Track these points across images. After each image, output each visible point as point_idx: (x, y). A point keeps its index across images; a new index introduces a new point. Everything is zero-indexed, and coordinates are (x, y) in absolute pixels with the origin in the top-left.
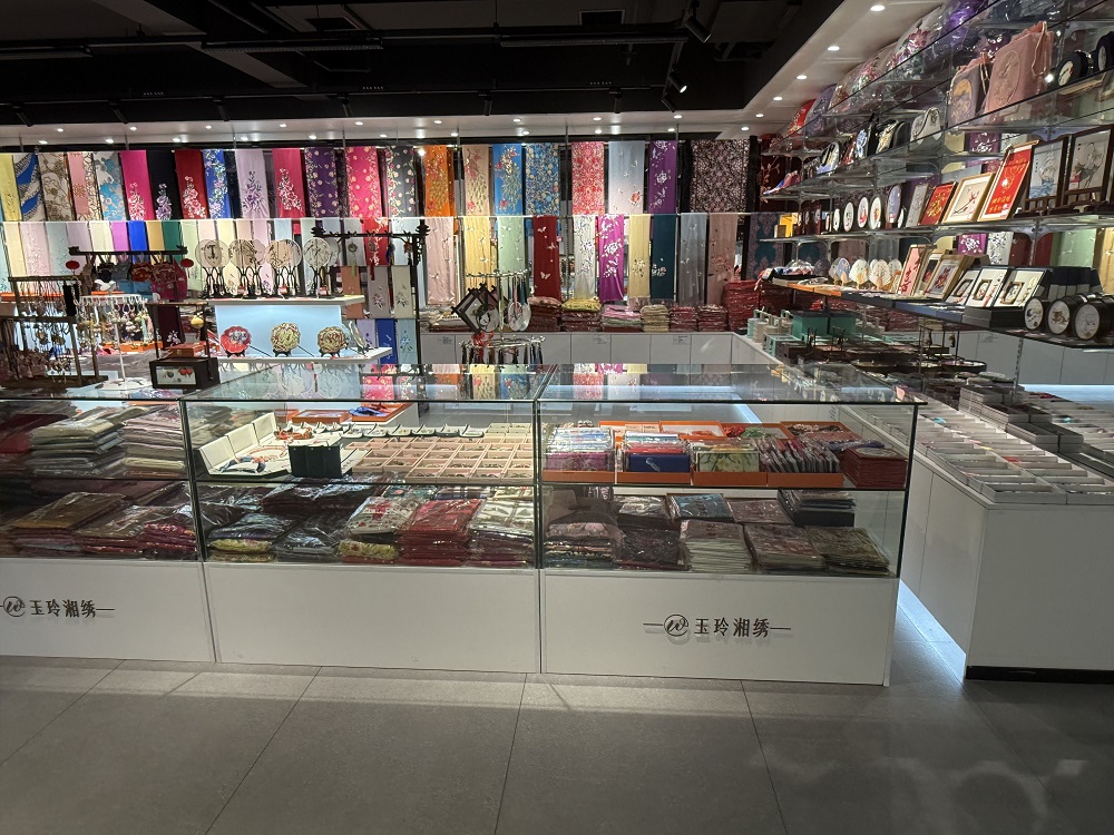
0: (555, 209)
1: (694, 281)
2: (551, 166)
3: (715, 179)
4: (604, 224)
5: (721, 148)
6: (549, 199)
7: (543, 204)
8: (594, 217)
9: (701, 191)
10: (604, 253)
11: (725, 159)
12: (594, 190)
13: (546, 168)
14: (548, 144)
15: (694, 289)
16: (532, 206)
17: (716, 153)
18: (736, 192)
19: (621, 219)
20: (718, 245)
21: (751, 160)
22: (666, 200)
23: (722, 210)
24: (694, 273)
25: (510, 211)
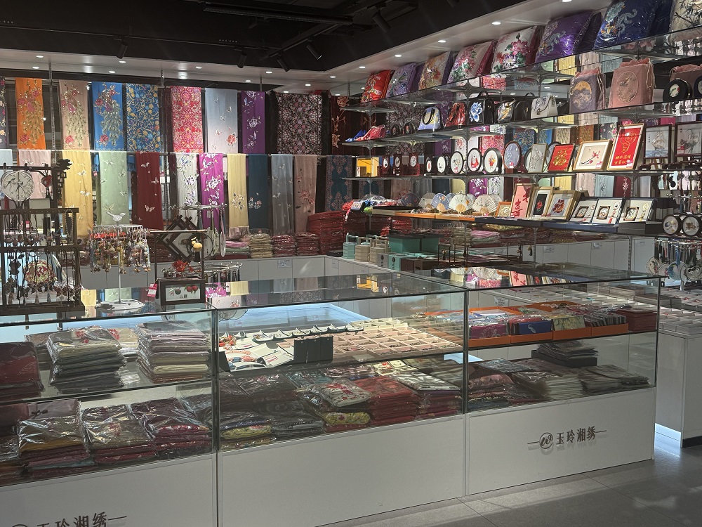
0: (157, 146)
1: (285, 212)
2: (151, 106)
3: (296, 126)
4: (205, 161)
5: (300, 100)
6: (150, 136)
7: (144, 141)
8: (195, 154)
9: (286, 136)
10: (206, 187)
11: (304, 110)
12: (193, 131)
13: (147, 107)
14: (148, 86)
15: (286, 219)
16: (134, 142)
17: (297, 105)
18: (314, 138)
19: (221, 157)
20: (303, 182)
21: (323, 113)
22: (257, 141)
23: (303, 153)
24: (285, 206)
25: (110, 147)
